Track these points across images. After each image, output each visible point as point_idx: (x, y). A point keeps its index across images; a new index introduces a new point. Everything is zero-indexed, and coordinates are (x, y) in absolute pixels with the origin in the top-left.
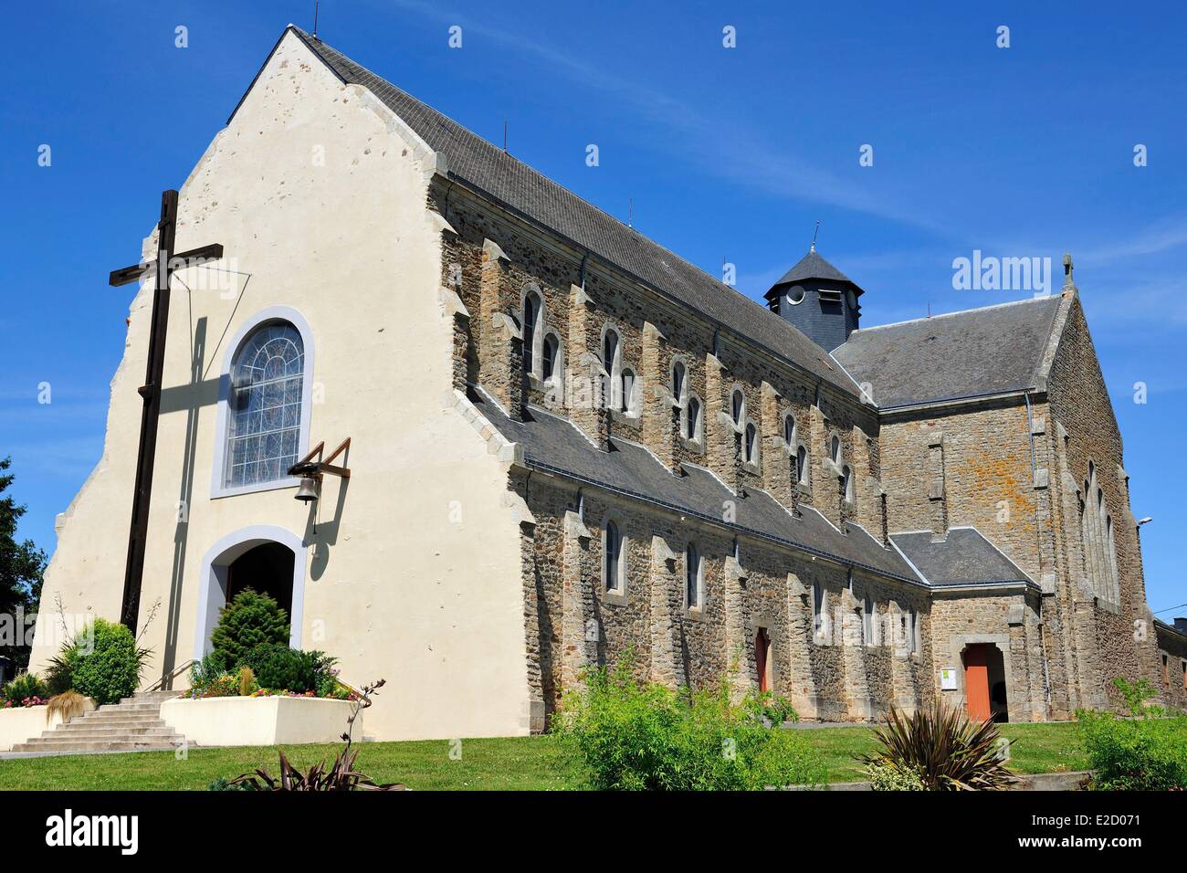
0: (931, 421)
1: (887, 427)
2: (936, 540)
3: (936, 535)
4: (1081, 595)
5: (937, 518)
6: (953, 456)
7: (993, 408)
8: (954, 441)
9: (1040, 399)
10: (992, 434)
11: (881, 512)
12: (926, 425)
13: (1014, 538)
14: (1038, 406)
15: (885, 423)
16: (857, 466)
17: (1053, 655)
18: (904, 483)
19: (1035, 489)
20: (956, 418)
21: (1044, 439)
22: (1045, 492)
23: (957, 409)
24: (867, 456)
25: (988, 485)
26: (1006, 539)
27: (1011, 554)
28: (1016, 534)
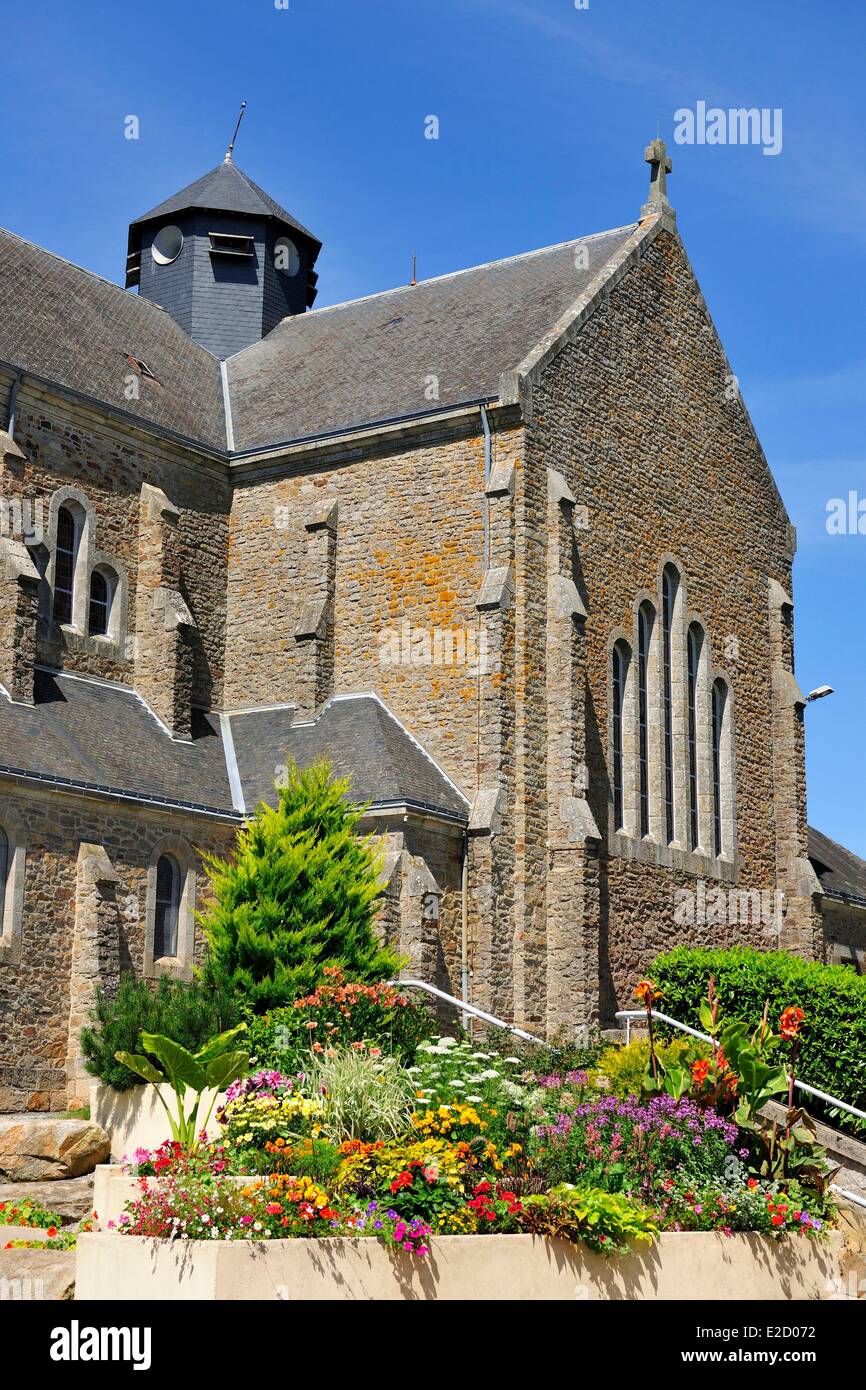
0: (319, 477)
1: (245, 492)
2: (301, 722)
3: (302, 712)
4: (563, 834)
5: (306, 677)
6: (352, 548)
7: (427, 445)
8: (357, 516)
9: (506, 419)
10: (420, 499)
11: (174, 664)
12: (312, 486)
13: (442, 716)
14: (507, 435)
15: (242, 485)
16: (142, 567)
17: (477, 961)
18: (265, 607)
19: (479, 608)
20: (362, 468)
21: (507, 503)
22: (497, 614)
23: (367, 448)
24: (159, 546)
25: (408, 605)
26: (429, 717)
27: (435, 749)
28: (448, 707)
